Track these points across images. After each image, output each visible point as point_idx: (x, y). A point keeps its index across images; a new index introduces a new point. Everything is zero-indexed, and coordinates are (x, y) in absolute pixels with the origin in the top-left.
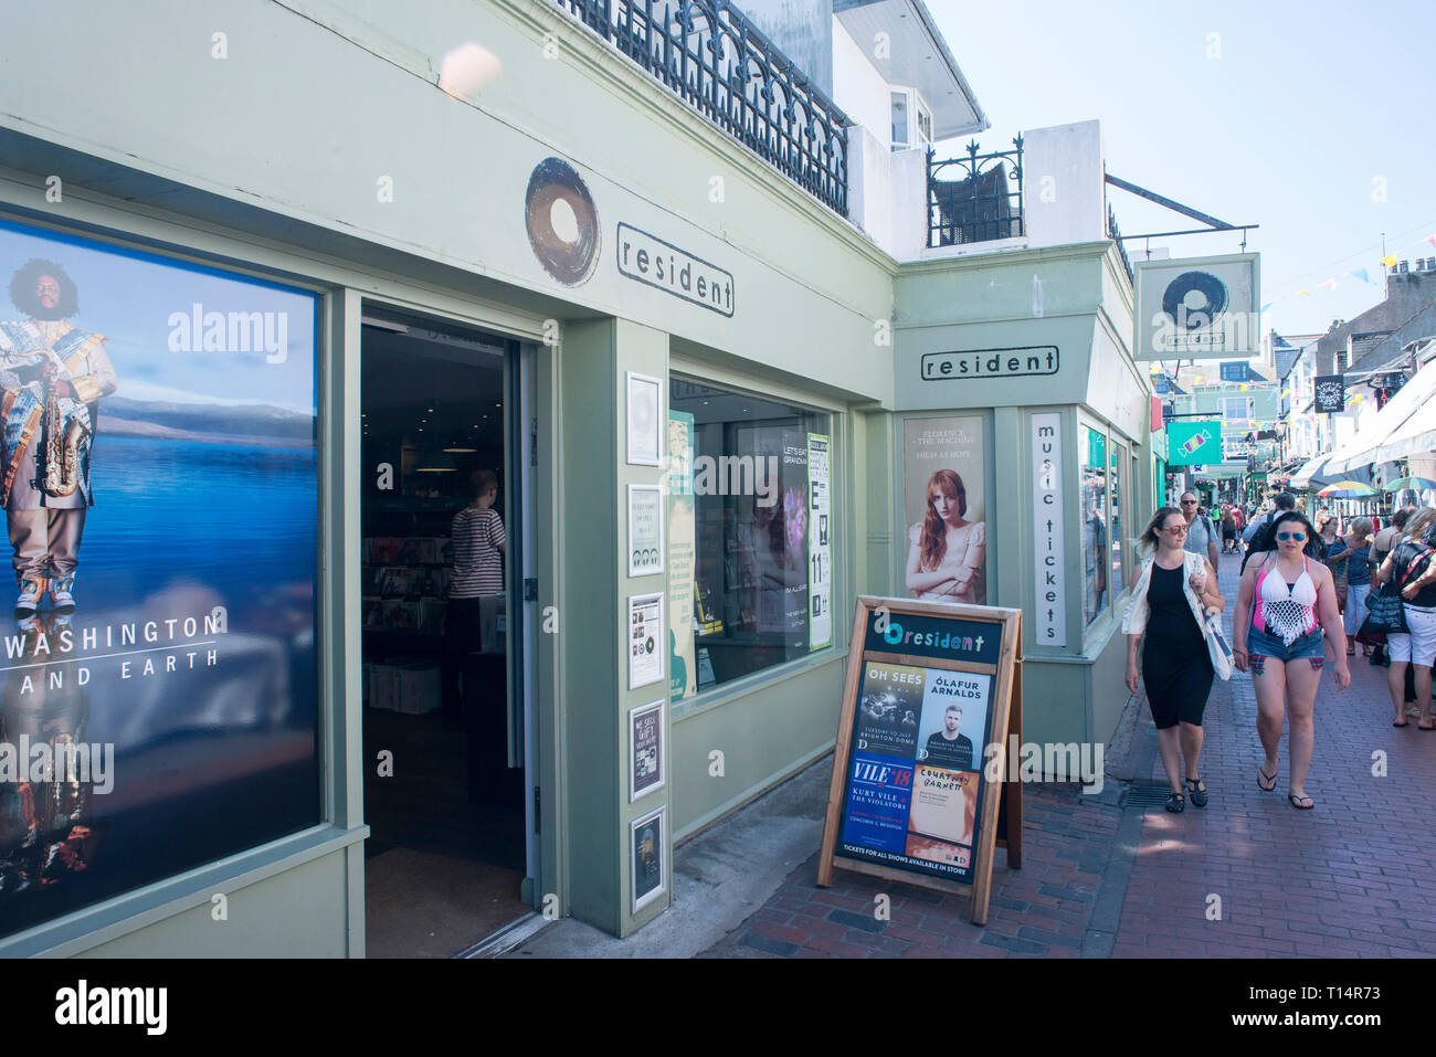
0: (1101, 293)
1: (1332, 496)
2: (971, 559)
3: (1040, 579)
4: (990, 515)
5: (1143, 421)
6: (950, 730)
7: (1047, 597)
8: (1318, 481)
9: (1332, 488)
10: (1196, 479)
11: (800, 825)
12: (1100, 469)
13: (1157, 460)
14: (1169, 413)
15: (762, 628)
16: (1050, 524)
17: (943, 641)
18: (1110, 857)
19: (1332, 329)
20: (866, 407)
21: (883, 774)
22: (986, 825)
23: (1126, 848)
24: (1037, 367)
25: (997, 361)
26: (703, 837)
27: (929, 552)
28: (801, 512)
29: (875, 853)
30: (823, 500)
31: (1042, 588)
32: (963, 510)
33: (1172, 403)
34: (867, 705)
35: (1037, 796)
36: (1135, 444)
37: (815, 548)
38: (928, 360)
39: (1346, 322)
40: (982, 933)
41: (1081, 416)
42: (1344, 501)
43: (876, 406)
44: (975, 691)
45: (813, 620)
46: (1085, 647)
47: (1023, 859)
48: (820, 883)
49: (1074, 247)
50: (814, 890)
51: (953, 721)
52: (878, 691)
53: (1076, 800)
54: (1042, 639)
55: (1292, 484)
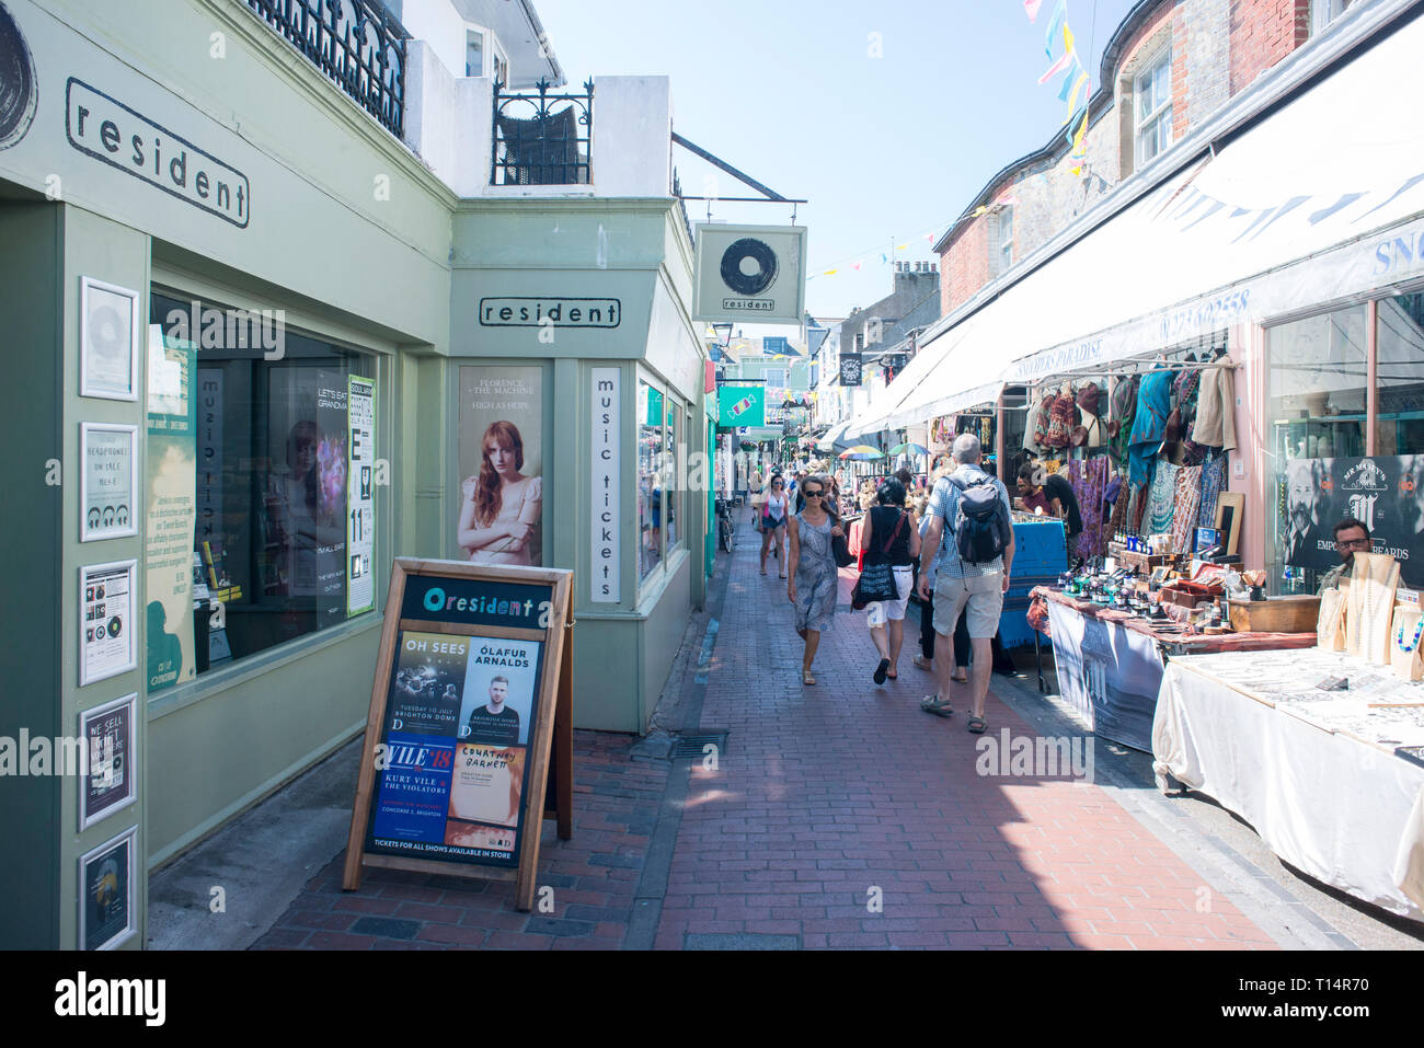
0: (663, 250)
1: (850, 458)
2: (527, 514)
3: (596, 535)
4: (547, 470)
5: (698, 382)
6: (495, 703)
7: (603, 553)
8: (840, 445)
9: (850, 451)
10: (741, 440)
11: (330, 816)
12: (658, 428)
13: (709, 421)
14: (720, 378)
15: (294, 591)
16: (607, 479)
17: (490, 606)
18: (659, 814)
19: (853, 314)
20: (419, 351)
21: (420, 755)
22: (533, 802)
23: (674, 803)
24: (599, 319)
25: (558, 311)
26: (201, 849)
27: (483, 507)
28: (338, 463)
29: (410, 845)
30: (366, 449)
31: (597, 545)
32: (519, 464)
33: (724, 369)
34: (404, 680)
35: (590, 755)
36: (690, 404)
37: (355, 502)
38: (486, 304)
39: (863, 309)
40: (527, 920)
41: (640, 373)
42: (858, 463)
43: (427, 350)
44: (522, 659)
45: (351, 582)
46: (639, 602)
47: (574, 828)
48: (345, 887)
49: (641, 200)
50: (338, 896)
51: (499, 693)
52: (417, 662)
53: (628, 757)
54: (597, 596)
55: (819, 447)
